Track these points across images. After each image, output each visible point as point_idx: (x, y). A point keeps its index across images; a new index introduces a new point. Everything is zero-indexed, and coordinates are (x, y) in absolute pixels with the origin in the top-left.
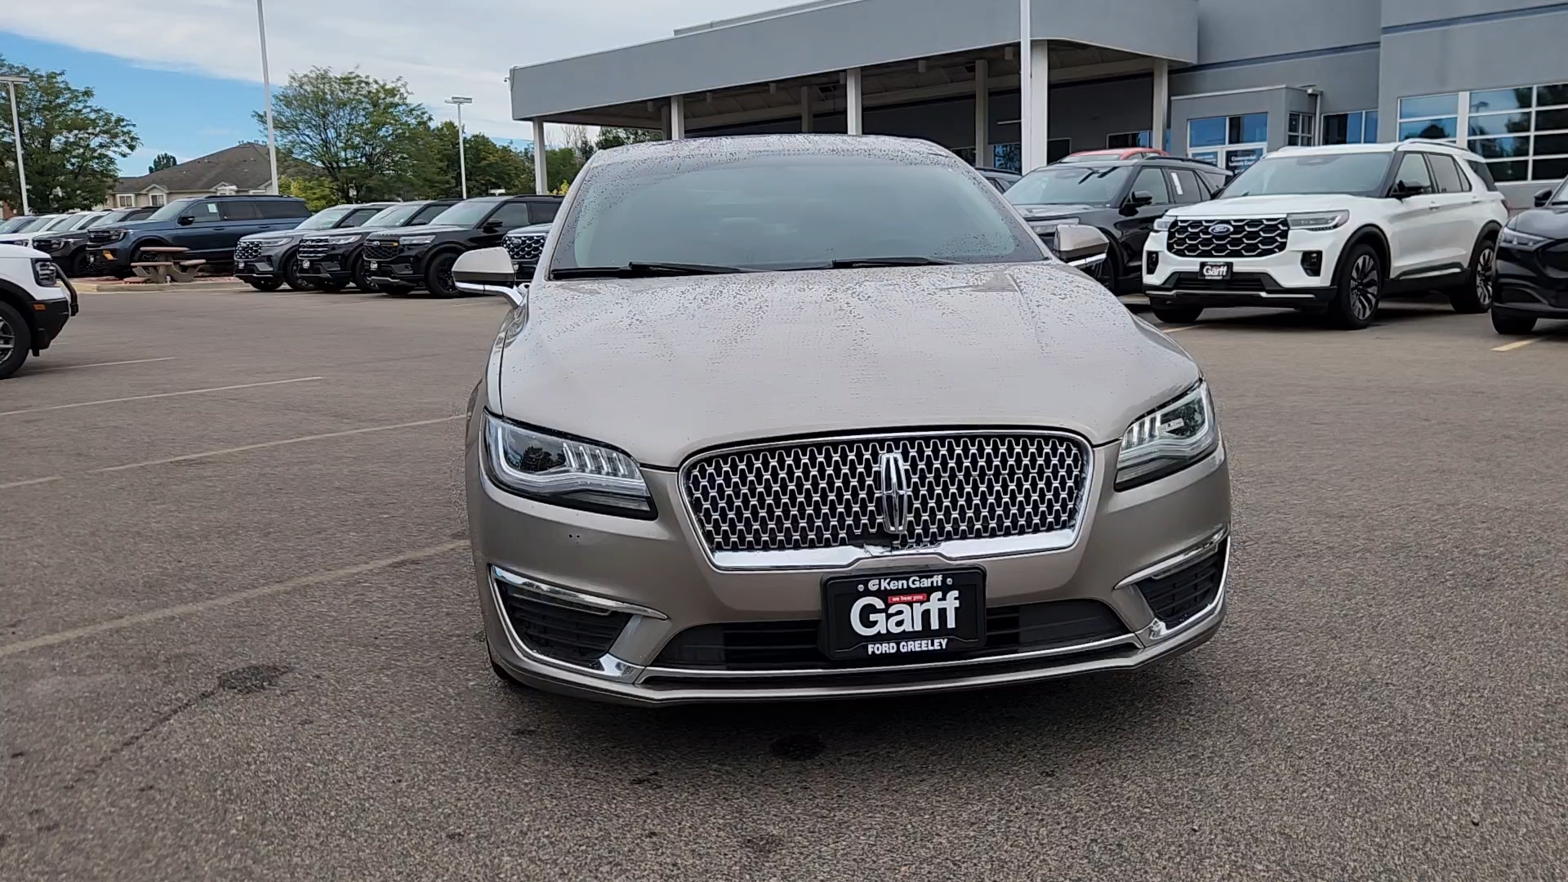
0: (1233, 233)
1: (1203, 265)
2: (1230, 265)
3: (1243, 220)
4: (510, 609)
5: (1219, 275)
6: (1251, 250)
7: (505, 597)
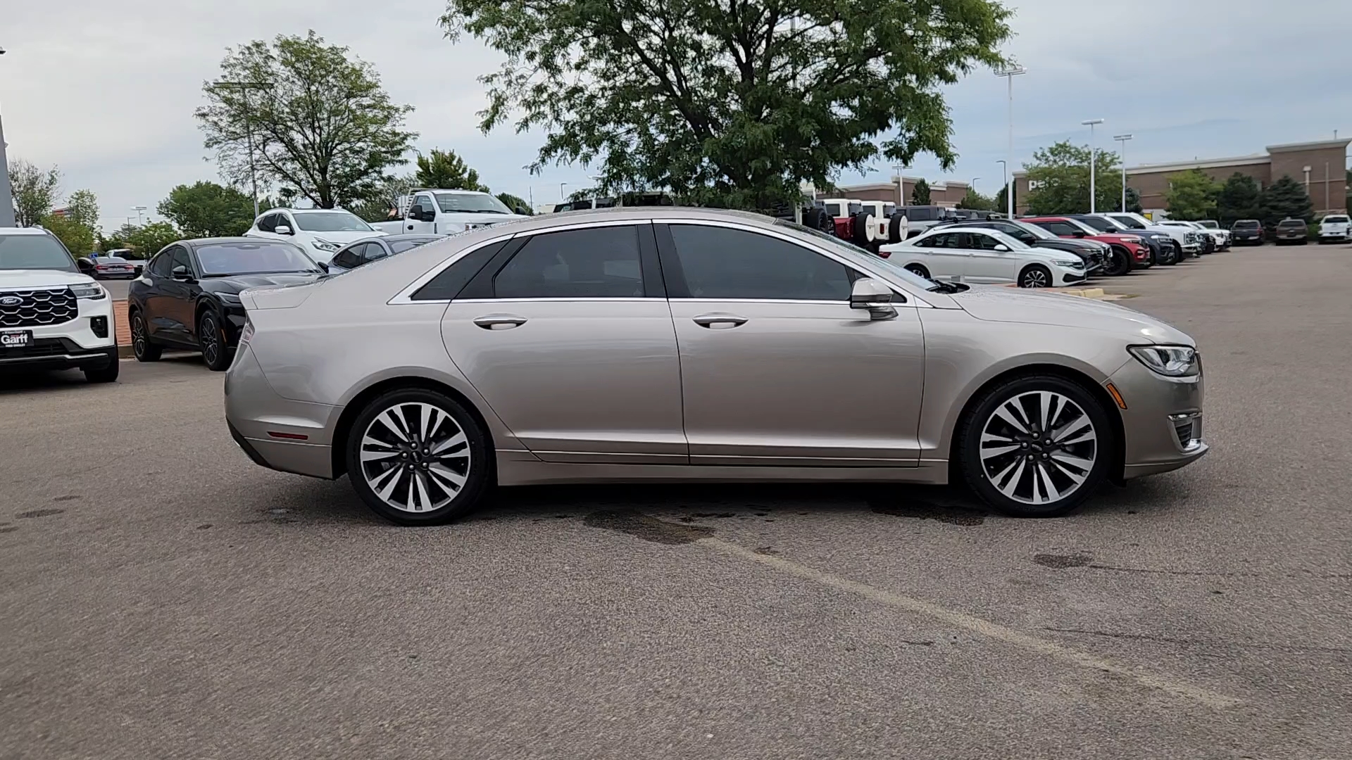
0: (23, 304)
2: (29, 333)
3: (29, 292)
4: (1178, 433)
5: (20, 343)
6: (45, 318)
7: (1177, 429)
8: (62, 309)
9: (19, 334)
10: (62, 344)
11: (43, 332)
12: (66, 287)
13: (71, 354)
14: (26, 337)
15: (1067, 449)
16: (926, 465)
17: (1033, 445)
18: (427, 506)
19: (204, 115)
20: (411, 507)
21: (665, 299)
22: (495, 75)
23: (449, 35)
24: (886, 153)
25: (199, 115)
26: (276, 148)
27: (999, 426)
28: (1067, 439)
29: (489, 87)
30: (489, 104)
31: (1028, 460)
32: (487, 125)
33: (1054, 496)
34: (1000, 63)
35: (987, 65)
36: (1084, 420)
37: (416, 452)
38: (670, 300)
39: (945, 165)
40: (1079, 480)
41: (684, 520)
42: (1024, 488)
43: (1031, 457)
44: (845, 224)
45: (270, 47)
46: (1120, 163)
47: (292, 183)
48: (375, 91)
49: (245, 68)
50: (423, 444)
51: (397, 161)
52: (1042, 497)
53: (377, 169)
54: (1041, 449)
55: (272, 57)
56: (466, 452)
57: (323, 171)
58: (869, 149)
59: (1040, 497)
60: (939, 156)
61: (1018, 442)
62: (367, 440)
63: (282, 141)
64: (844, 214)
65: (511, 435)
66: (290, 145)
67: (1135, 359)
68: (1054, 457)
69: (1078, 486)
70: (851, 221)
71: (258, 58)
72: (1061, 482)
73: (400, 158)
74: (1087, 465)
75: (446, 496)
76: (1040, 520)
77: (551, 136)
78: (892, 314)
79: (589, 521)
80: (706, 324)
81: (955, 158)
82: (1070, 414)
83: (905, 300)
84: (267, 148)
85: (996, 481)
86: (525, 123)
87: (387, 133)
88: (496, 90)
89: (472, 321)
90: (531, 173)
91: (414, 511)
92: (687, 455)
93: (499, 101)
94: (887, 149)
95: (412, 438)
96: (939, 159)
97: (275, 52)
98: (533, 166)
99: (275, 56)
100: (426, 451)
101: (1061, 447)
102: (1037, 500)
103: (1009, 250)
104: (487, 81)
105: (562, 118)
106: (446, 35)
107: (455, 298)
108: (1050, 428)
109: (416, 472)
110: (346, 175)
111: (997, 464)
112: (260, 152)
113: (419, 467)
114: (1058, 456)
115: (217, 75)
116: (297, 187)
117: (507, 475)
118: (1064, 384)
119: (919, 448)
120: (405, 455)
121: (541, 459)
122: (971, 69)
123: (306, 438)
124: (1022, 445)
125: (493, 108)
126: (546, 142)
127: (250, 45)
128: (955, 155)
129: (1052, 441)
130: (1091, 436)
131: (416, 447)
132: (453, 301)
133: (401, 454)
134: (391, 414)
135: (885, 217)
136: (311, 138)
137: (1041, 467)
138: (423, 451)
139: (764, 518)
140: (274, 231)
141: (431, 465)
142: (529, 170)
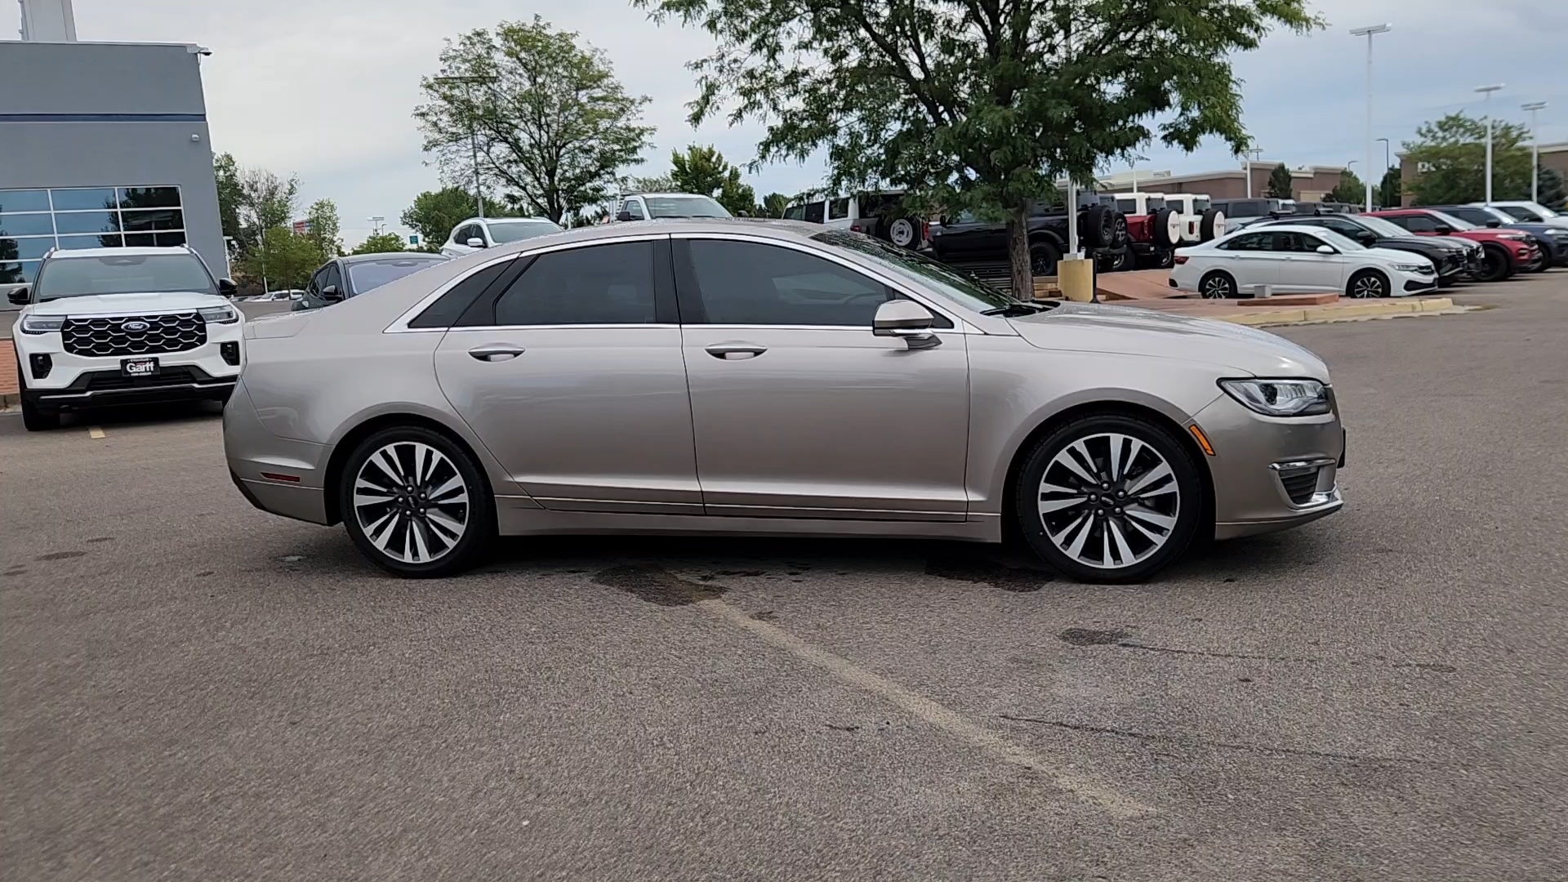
0: (150, 329)
1: (124, 363)
2: (156, 361)
3: (156, 317)
4: (1285, 486)
5: (146, 371)
6: (172, 345)
7: (1283, 480)
8: (190, 335)
9: (146, 362)
10: (190, 373)
11: (169, 359)
12: (195, 311)
13: (200, 383)
14: (152, 364)
15: (1147, 503)
16: (976, 520)
17: (1103, 498)
18: (425, 557)
19: (423, 115)
20: (408, 557)
21: (678, 326)
22: (705, 61)
23: (653, 17)
24: (1164, 138)
25: (418, 115)
26: (501, 150)
27: (1060, 475)
28: (1144, 490)
29: (699, 74)
30: (698, 93)
31: (1096, 514)
32: (696, 118)
33: (1128, 558)
34: (1304, 23)
35: (1288, 26)
36: (1163, 469)
37: (412, 497)
38: (683, 326)
39: (1237, 150)
40: (1159, 540)
41: (705, 578)
42: (1093, 548)
43: (1100, 512)
44: (1142, 223)
45: (492, 35)
46: (1531, 138)
47: (516, 188)
48: (606, 81)
49: (465, 61)
50: (419, 487)
51: (632, 161)
52: (1114, 560)
53: (609, 170)
54: (1112, 503)
55: (494, 47)
56: (463, 498)
57: (551, 174)
58: (1142, 133)
59: (1111, 560)
60: (1229, 139)
61: (1086, 493)
62: (360, 483)
63: (506, 140)
64: (1142, 211)
65: (511, 479)
66: (515, 146)
67: (1226, 395)
68: (1128, 512)
69: (1158, 548)
70: (1150, 220)
71: (480, 50)
72: (1138, 543)
73: (635, 157)
74: (1169, 522)
75: (444, 546)
76: (1109, 587)
77: (771, 129)
78: (933, 342)
79: (598, 580)
80: (720, 355)
81: (1249, 142)
82: (1146, 462)
83: (952, 325)
84: (492, 149)
85: (1058, 540)
86: (739, 115)
87: (621, 128)
88: (707, 78)
89: (467, 351)
90: (750, 172)
91: (411, 561)
92: (703, 504)
93: (711, 89)
94: (1166, 132)
95: (408, 481)
96: (1228, 143)
97: (498, 42)
98: (751, 164)
99: (498, 46)
100: (423, 495)
101: (1135, 499)
102: (1108, 563)
103: (1336, 252)
104: (696, 67)
105: (780, 107)
106: (650, 16)
107: (453, 326)
108: (1123, 478)
109: (413, 518)
110: (576, 178)
111: (1059, 520)
112: (483, 154)
113: (415, 513)
114: (1133, 511)
115: (435, 69)
116: (523, 193)
117: (510, 524)
118: (1140, 425)
119: (966, 499)
120: (400, 499)
121: (543, 506)
122: (1267, 32)
123: (297, 479)
124: (1089, 498)
125: (703, 98)
126: (765, 135)
127: (470, 34)
128: (1249, 137)
129: (1125, 493)
130: (1173, 487)
131: (412, 491)
132: (451, 329)
133: (397, 499)
134: (385, 454)
135: (1195, 214)
136: (537, 136)
137: (1112, 524)
138: (419, 496)
139: (794, 578)
140: (466, 244)
141: (428, 511)
142: (748, 169)
